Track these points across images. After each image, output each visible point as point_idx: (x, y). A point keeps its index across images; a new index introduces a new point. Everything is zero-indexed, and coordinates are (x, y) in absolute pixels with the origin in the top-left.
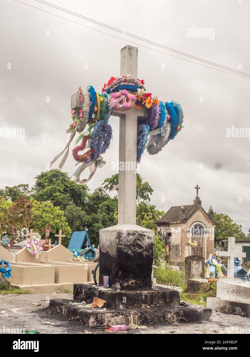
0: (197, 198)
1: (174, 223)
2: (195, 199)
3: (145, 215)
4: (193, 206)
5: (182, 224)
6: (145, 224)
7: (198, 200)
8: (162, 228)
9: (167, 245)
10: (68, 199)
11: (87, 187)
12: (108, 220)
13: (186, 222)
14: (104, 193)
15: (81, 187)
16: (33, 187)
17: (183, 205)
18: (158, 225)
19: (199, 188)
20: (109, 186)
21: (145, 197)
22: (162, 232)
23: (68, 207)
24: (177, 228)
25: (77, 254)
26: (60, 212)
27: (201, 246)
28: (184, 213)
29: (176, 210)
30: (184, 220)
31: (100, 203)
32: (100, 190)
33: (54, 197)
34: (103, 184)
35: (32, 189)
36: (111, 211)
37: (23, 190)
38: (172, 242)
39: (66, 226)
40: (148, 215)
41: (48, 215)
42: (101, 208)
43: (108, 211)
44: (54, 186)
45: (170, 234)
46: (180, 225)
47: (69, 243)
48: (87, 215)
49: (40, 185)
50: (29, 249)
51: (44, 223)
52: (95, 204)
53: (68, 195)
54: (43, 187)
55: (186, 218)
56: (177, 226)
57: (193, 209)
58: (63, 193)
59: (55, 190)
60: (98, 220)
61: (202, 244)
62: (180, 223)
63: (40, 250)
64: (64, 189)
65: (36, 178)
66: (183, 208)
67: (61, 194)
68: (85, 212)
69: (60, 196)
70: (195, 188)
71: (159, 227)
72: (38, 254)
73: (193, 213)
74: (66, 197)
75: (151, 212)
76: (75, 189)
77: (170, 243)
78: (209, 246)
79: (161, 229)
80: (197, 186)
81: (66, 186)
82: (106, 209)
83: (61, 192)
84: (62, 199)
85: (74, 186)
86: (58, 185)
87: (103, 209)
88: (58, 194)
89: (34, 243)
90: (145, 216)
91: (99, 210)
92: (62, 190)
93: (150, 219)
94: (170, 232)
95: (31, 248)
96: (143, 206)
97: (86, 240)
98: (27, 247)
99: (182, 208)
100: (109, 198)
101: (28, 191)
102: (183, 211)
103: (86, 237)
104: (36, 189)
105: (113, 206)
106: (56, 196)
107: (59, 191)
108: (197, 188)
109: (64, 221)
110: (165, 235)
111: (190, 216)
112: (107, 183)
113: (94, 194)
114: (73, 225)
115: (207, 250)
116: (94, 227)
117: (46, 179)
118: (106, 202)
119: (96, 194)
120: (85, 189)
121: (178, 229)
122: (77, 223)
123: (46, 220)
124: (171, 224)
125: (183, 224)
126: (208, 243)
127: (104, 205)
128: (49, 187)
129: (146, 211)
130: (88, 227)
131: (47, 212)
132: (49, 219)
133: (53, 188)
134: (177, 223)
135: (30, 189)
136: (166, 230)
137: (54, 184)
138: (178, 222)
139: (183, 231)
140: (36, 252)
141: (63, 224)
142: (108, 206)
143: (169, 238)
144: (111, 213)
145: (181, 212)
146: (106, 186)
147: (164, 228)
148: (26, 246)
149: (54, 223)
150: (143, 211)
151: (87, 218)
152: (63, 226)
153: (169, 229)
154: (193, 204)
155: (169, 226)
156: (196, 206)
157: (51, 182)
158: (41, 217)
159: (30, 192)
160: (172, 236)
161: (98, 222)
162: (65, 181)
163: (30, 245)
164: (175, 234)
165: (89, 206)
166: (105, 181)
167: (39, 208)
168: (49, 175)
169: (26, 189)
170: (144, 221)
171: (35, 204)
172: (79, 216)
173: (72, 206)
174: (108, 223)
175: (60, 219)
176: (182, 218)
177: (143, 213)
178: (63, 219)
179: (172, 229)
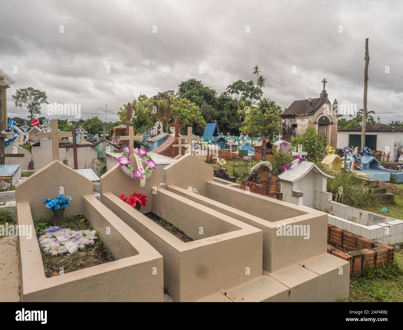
0: (324, 91)
1: (301, 115)
2: (322, 92)
3: (267, 109)
4: (319, 100)
5: (309, 116)
6: (267, 117)
7: (325, 93)
8: (287, 120)
9: (292, 135)
10: (202, 100)
11: (215, 92)
12: (231, 115)
13: (314, 114)
14: (228, 96)
15: (211, 91)
16: (177, 92)
17: (310, 98)
18: (283, 118)
19: (326, 82)
20: (231, 91)
21: (258, 98)
22: (287, 124)
23: (202, 105)
24: (303, 120)
25: (211, 142)
26: (196, 107)
27: (325, 136)
28: (312, 106)
29: (299, 103)
30: (312, 112)
31: (225, 103)
32: (225, 93)
33: (192, 99)
34: (227, 89)
35: (177, 93)
36: (233, 109)
37: (170, 94)
38: (298, 133)
39: (201, 119)
40: (268, 110)
41: (185, 110)
42: (226, 106)
43: (231, 108)
44: (192, 91)
45: (295, 126)
46: (308, 117)
47: (204, 132)
48: (217, 111)
49: (182, 91)
50: (124, 168)
51: (182, 117)
52: (222, 103)
53: (202, 97)
54: (184, 92)
55: (313, 111)
56: (303, 118)
57: (319, 102)
58: (198, 96)
59: (193, 94)
60: (224, 115)
61: (326, 134)
62: (307, 115)
63: (150, 169)
64: (199, 93)
65: (179, 86)
66: (311, 101)
67: (197, 97)
68: (215, 109)
69: (197, 98)
70: (323, 82)
71: (284, 119)
72: (144, 176)
73: (320, 106)
74: (201, 98)
75: (271, 107)
76: (207, 93)
77: (295, 133)
78: (333, 136)
79: (285, 121)
80: (324, 79)
81: (201, 91)
82: (229, 107)
83: (197, 95)
84: (198, 100)
85: (206, 91)
86: (195, 90)
87: (228, 107)
88: (195, 96)
89: (139, 154)
90: (267, 111)
91: (225, 108)
92: (198, 93)
93: (271, 113)
94: (295, 124)
95: (129, 166)
96: (264, 102)
97: (216, 130)
98: (121, 165)
99: (309, 101)
100: (232, 99)
101: (174, 95)
102: (311, 103)
103: (216, 128)
104: (179, 94)
105: (235, 105)
106: (194, 98)
107: (196, 94)
108: (324, 82)
109: (199, 115)
110: (290, 126)
111: (318, 109)
112: (230, 88)
113: (220, 97)
114: (207, 119)
115: (331, 139)
116: (222, 120)
117: (186, 86)
118: (229, 102)
119: (222, 96)
120: (214, 93)
121: (305, 121)
122: (209, 117)
123: (184, 114)
124: (297, 116)
125: (311, 116)
126: (332, 133)
127: (228, 104)
128: (189, 92)
129: (267, 106)
130: (217, 120)
131: (185, 107)
132: (186, 113)
133: (191, 92)
134: (305, 116)
135: (175, 94)
136: (291, 122)
137: (192, 90)
138: (306, 114)
139: (310, 123)
140: (139, 174)
141: (199, 118)
142: (231, 105)
143: (295, 129)
144: (233, 110)
145: (308, 105)
146: (229, 91)
147: (289, 120)
148: (119, 161)
149: (191, 117)
150: (265, 106)
151: (217, 113)
152: (199, 120)
153: (295, 121)
154: (319, 97)
155: (295, 118)
156: (322, 99)
157: (189, 89)
158: (180, 112)
159: (175, 96)
160: (298, 127)
161: (224, 117)
162: (200, 88)
163: (129, 159)
164: (301, 125)
165: (217, 106)
166: (228, 87)
167: (178, 104)
168: (188, 83)
169: (172, 94)
170: (265, 114)
171: (174, 101)
172: (211, 112)
173: (205, 104)
174: (232, 117)
175: (195, 114)
176: (310, 111)
177: (264, 108)
178: (199, 114)
179: (298, 121)
